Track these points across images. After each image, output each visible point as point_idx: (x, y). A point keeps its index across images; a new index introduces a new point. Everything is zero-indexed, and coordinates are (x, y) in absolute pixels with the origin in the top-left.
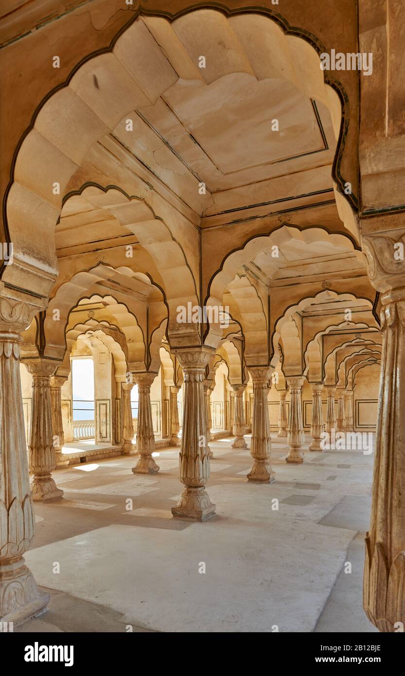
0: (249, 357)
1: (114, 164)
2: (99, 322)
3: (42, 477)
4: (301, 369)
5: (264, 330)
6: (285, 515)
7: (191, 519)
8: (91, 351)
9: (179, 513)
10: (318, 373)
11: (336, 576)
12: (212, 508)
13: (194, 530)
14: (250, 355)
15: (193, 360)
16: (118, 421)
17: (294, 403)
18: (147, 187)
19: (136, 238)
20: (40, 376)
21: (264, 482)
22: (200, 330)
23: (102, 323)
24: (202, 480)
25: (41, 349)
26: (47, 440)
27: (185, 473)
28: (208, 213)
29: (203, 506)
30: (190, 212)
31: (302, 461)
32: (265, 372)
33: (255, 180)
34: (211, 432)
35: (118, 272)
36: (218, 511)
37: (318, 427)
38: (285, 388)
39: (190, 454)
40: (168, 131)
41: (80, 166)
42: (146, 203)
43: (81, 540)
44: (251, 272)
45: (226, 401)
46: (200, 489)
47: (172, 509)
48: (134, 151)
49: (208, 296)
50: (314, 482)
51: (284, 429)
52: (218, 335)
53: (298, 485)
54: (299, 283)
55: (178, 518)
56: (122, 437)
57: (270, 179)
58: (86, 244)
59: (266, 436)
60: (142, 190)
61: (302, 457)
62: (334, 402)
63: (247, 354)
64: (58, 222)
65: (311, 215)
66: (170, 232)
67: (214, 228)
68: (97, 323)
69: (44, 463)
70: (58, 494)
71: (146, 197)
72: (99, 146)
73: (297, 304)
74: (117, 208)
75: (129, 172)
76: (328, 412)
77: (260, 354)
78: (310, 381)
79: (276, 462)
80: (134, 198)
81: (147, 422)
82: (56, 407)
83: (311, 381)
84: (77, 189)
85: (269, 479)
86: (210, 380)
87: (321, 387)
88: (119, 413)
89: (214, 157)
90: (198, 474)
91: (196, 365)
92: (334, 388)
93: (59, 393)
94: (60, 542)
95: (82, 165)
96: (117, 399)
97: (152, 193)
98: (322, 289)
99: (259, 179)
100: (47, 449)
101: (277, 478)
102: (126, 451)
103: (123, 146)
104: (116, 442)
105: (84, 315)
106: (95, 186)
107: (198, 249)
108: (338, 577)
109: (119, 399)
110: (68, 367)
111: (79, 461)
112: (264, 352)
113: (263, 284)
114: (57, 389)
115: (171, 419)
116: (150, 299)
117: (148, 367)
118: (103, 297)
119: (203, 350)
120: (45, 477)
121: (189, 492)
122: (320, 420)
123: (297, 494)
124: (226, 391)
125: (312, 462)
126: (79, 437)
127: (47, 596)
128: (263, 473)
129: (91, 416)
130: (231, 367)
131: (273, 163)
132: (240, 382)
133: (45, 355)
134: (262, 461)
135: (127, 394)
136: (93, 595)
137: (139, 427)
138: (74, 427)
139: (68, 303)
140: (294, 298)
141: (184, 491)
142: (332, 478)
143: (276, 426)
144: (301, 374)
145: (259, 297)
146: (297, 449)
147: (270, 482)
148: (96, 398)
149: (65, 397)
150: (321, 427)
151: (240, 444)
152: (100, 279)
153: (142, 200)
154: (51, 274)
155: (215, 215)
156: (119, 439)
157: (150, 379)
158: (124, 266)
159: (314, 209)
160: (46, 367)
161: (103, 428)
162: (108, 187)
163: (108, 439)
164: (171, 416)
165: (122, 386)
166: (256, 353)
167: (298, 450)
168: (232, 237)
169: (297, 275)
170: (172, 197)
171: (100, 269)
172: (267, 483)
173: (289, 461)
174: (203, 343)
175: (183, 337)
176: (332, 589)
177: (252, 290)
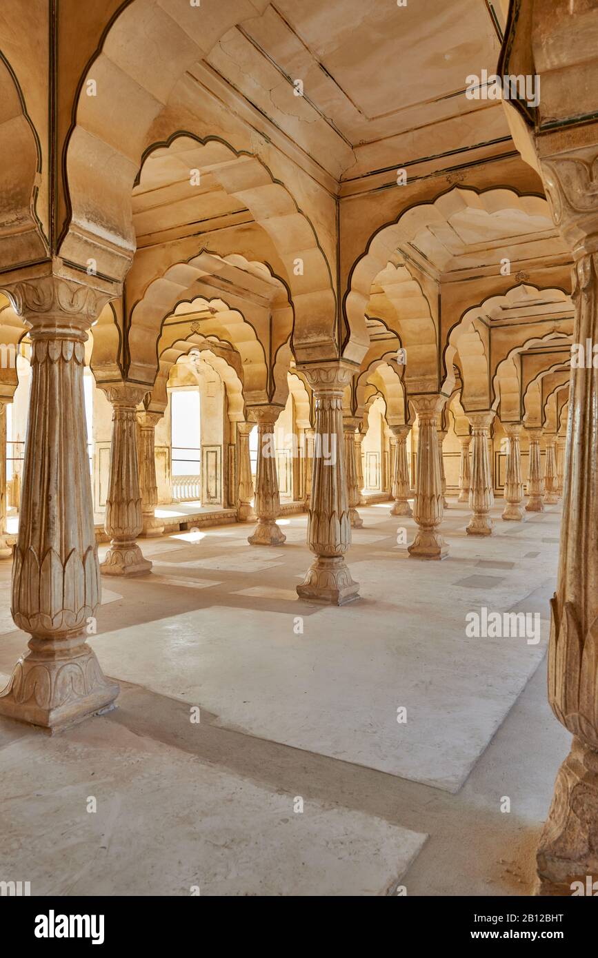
0: (411, 381)
1: (215, 107)
2: (205, 337)
3: (124, 543)
4: (489, 401)
5: (433, 343)
6: (460, 600)
7: (323, 602)
8: (196, 380)
9: (307, 593)
10: (515, 409)
11: (526, 681)
12: (353, 587)
13: (327, 615)
14: (413, 378)
15: (327, 379)
16: (231, 474)
17: (478, 449)
18: (262, 139)
19: (250, 215)
20: (123, 406)
21: (432, 558)
22: (336, 337)
23: (209, 338)
24: (339, 547)
25: (125, 369)
26: (131, 492)
27: (315, 537)
28: (349, 175)
29: (340, 583)
30: (323, 175)
31: (491, 533)
32: (434, 401)
33: (413, 126)
34: (363, 494)
35: (228, 263)
36: (362, 592)
37: (515, 486)
38: (468, 433)
39: (322, 510)
40: (290, 61)
41: (165, 104)
42: (260, 160)
43: (172, 624)
44: (413, 260)
45: (385, 452)
46: (336, 560)
47: (298, 587)
48: (243, 89)
49: (349, 290)
50: (506, 559)
51: (467, 491)
52: (363, 345)
53: (481, 563)
54: (482, 276)
55: (306, 600)
56: (237, 497)
57: (434, 123)
58: (184, 225)
59: (435, 494)
60: (256, 143)
61: (491, 527)
62: (539, 453)
63: (408, 377)
64: (137, 181)
65: (494, 171)
66: (295, 202)
67: (357, 196)
68: (202, 339)
69: (126, 523)
70: (144, 567)
71: (260, 153)
72: (195, 83)
73: (480, 305)
74: (222, 170)
75: (236, 118)
76: (531, 465)
77: (427, 377)
78: (502, 420)
79: (452, 533)
80: (243, 154)
81: (269, 473)
82: (148, 453)
83: (504, 420)
84: (164, 139)
85: (439, 553)
86: (358, 417)
87: (519, 428)
88: (233, 464)
89: (353, 95)
90: (333, 539)
91: (332, 385)
92: (539, 432)
93: (151, 435)
94: (142, 625)
95: (167, 104)
96: (230, 444)
97: (269, 148)
98: (516, 283)
99: (418, 125)
100: (130, 504)
101: (451, 554)
102: (241, 517)
103: (228, 83)
104: (229, 504)
105: (186, 329)
106: (188, 136)
107: (334, 226)
108: (529, 681)
109: (234, 445)
110: (164, 398)
111: (178, 527)
112: (432, 373)
113: (430, 278)
114: (149, 429)
115: (306, 474)
116: (274, 304)
117: (271, 397)
118: (209, 301)
119: (342, 364)
120: (128, 543)
121: (322, 564)
122: (517, 476)
123: (479, 574)
124: (384, 436)
125: (505, 535)
126: (179, 497)
127: (117, 687)
128: (431, 545)
129: (195, 469)
130: (389, 400)
131: (437, 101)
132: (403, 423)
133: (130, 377)
134: (430, 528)
135: (244, 438)
136: (179, 691)
137: (259, 480)
138: (174, 485)
139: (160, 307)
140: (475, 296)
141: (314, 563)
142: (534, 555)
143: (455, 488)
144: (488, 407)
145: (424, 295)
146: (483, 514)
147: (440, 559)
148: (203, 444)
149: (161, 442)
150: (519, 486)
151: (402, 509)
152: (204, 274)
153: (254, 157)
154: (126, 250)
155: (359, 178)
156: (233, 500)
157: (273, 414)
158: (235, 253)
159: (497, 163)
160: (131, 393)
161: (212, 485)
162: (206, 138)
163: (218, 500)
164: (306, 471)
165: (237, 428)
166: (421, 375)
167: (484, 517)
168: (383, 207)
169: (480, 265)
170: (297, 153)
171: (202, 259)
172: (437, 559)
173: (471, 533)
174: (342, 355)
175: (314, 347)
176: (519, 697)
177: (415, 285)
